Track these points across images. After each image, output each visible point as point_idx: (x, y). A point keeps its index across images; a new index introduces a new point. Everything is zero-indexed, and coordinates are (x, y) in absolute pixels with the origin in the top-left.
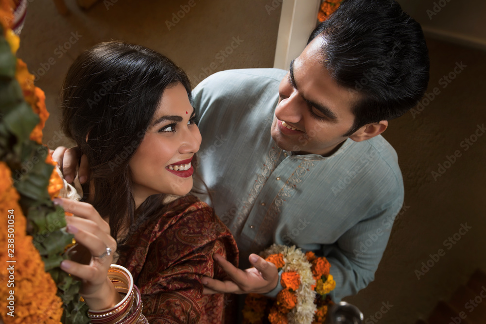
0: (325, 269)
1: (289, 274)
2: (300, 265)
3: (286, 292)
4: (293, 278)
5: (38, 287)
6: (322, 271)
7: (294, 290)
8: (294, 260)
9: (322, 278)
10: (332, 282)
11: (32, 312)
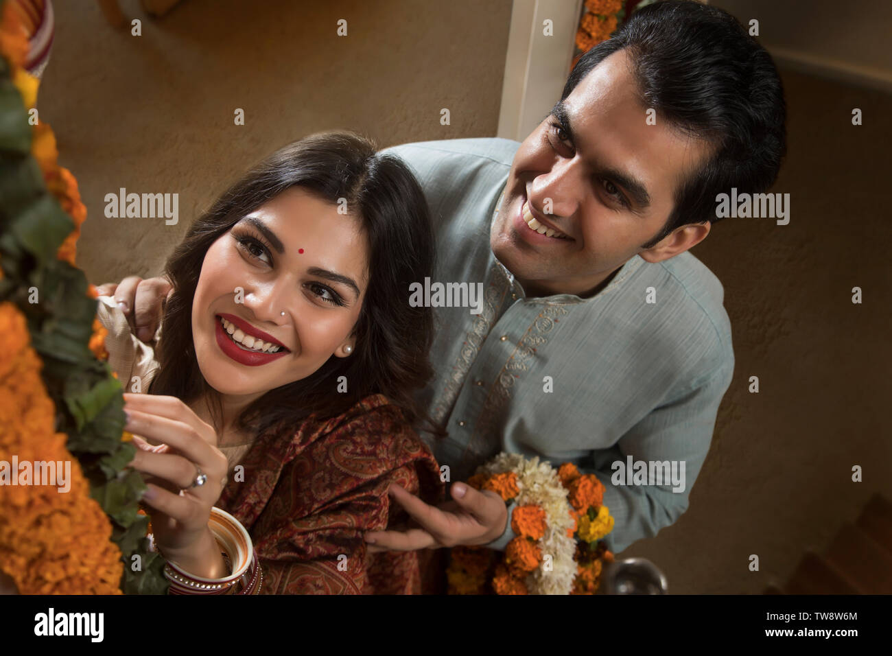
0: (594, 496)
1: (527, 510)
2: (546, 494)
3: (522, 542)
4: (533, 517)
5: (81, 524)
6: (588, 501)
7: (535, 538)
8: (536, 485)
9: (588, 512)
10: (606, 521)
11: (71, 571)
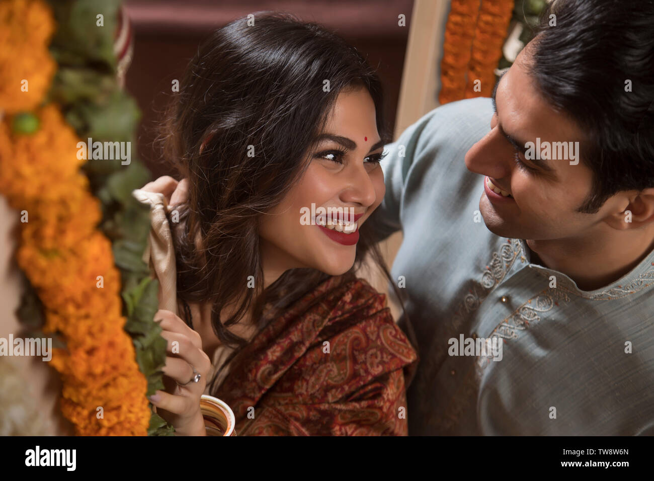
11: (122, 418)
